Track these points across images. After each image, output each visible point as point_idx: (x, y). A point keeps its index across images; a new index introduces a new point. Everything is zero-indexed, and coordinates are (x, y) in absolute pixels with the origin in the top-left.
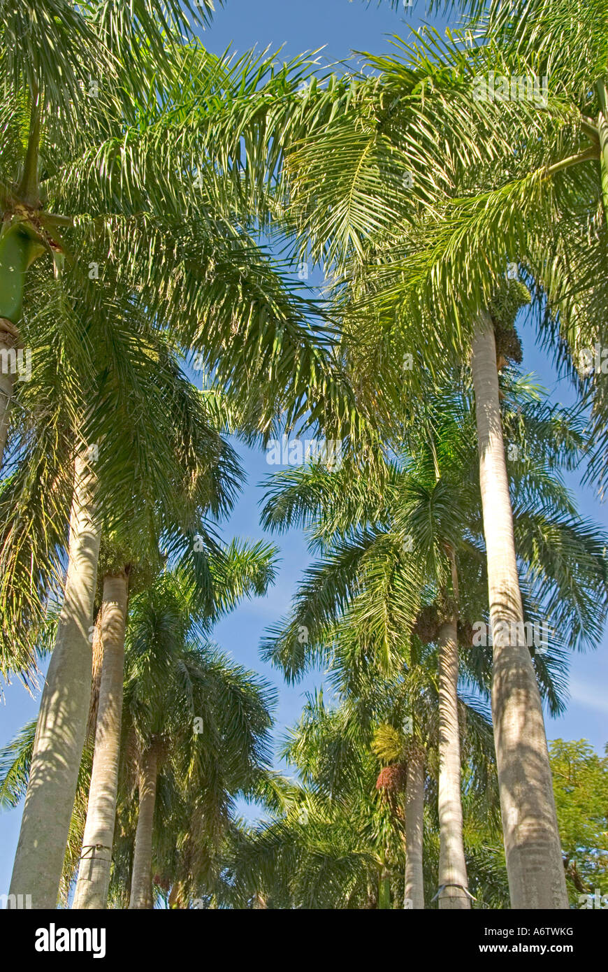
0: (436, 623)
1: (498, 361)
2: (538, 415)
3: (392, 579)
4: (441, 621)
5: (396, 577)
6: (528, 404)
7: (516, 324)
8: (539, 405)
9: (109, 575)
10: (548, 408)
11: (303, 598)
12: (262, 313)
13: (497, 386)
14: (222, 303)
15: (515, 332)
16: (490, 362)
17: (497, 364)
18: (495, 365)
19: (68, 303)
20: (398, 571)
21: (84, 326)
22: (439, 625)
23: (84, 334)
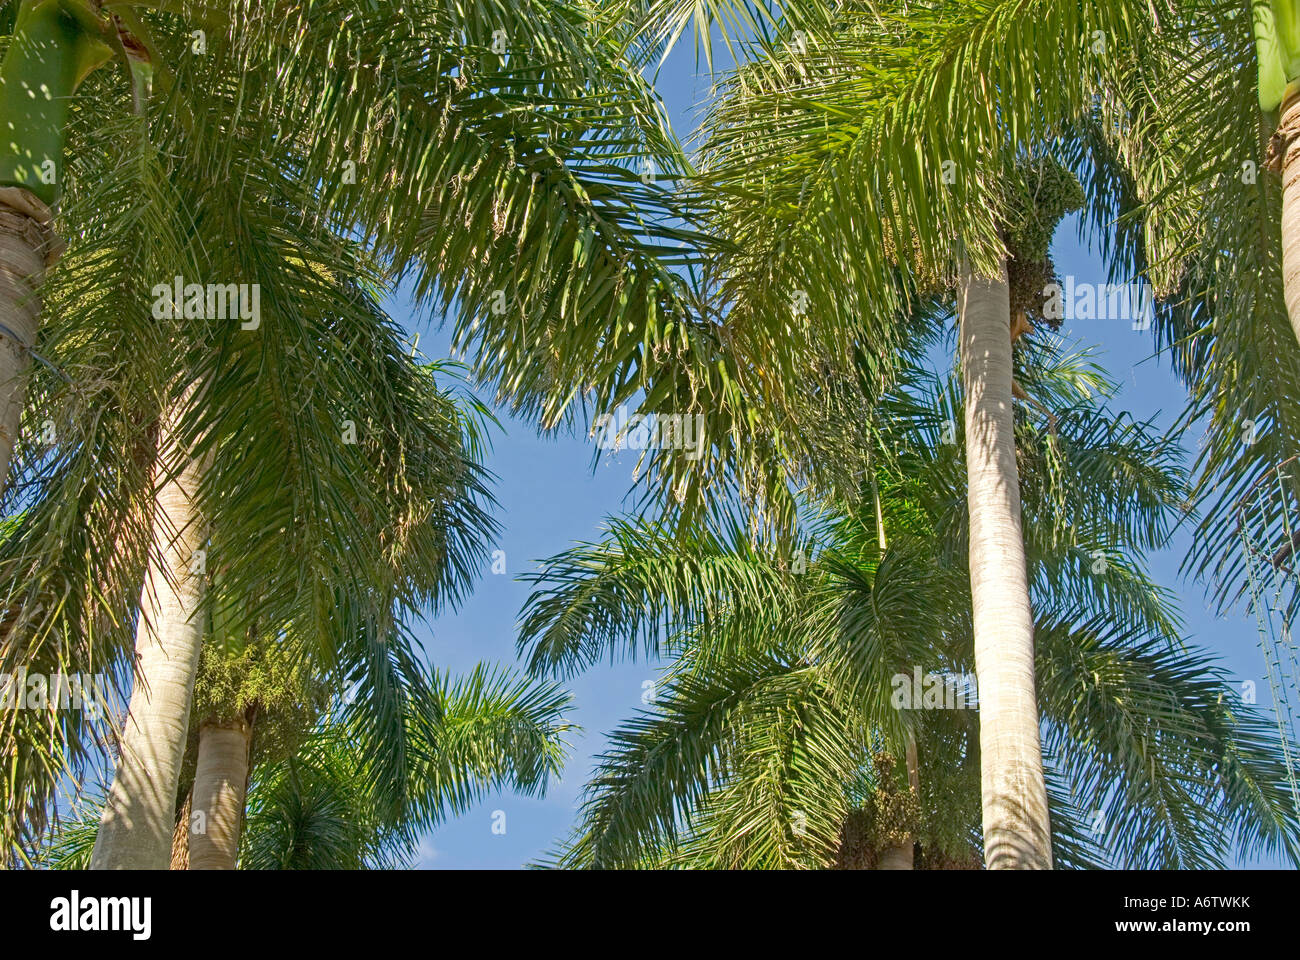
0: (872, 847)
1: (1013, 322)
2: (1084, 436)
3: (788, 756)
4: (883, 842)
5: (795, 750)
6: (1067, 411)
7: (1051, 250)
8: (1087, 415)
9: (211, 723)
10: (1106, 421)
11: (604, 791)
12: (552, 200)
13: (1011, 374)
14: (475, 169)
15: (1051, 266)
16: (997, 324)
17: (1012, 329)
18: (1008, 332)
19: (158, 165)
20: (801, 740)
21: (192, 212)
22: (877, 849)
23: (191, 232)
